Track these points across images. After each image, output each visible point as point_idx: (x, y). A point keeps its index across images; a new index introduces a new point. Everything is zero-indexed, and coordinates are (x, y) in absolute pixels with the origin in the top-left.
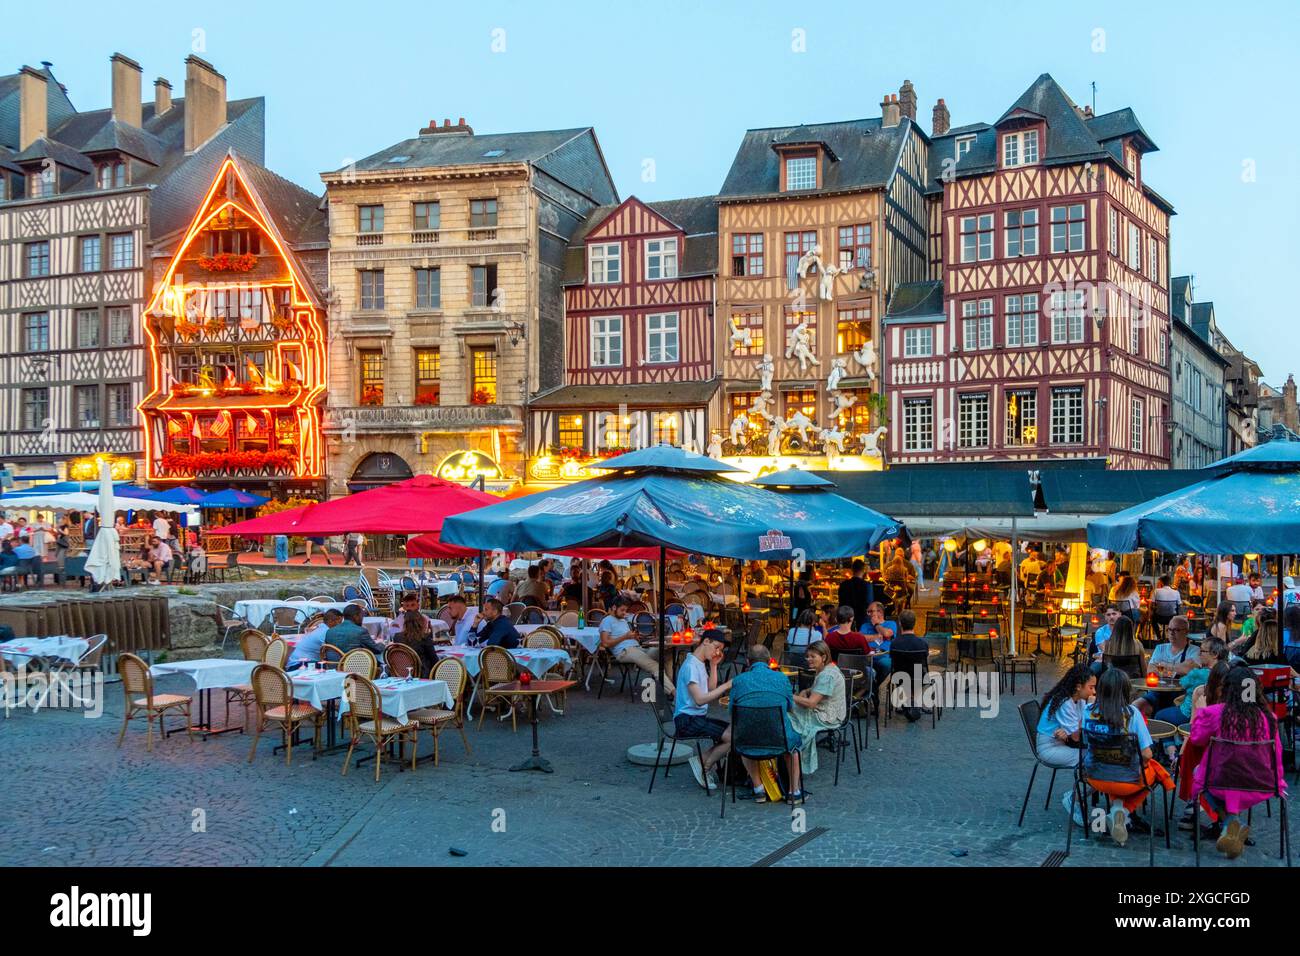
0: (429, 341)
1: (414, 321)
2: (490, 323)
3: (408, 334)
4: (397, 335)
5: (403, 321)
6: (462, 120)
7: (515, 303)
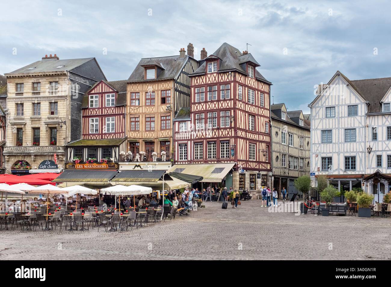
0: (37, 126)
1: (33, 120)
2: (55, 120)
3: (31, 124)
4: (27, 124)
5: (29, 120)
6: (55, 55)
7: (63, 114)
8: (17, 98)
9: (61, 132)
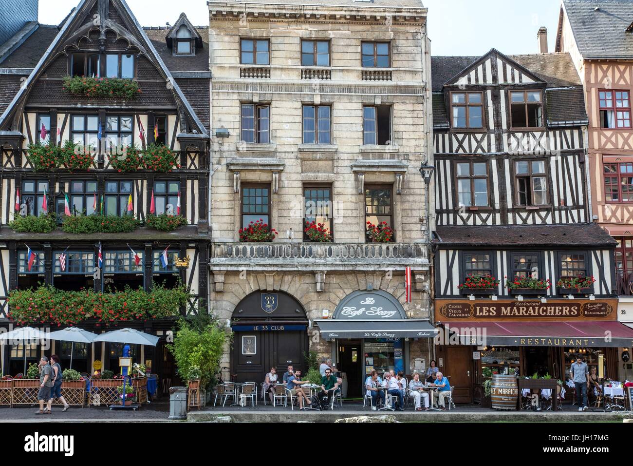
0: (322, 177)
1: (306, 156)
3: (299, 169)
4: (287, 169)
5: (292, 156)
7: (413, 143)
8: (247, 86)
9: (411, 198)
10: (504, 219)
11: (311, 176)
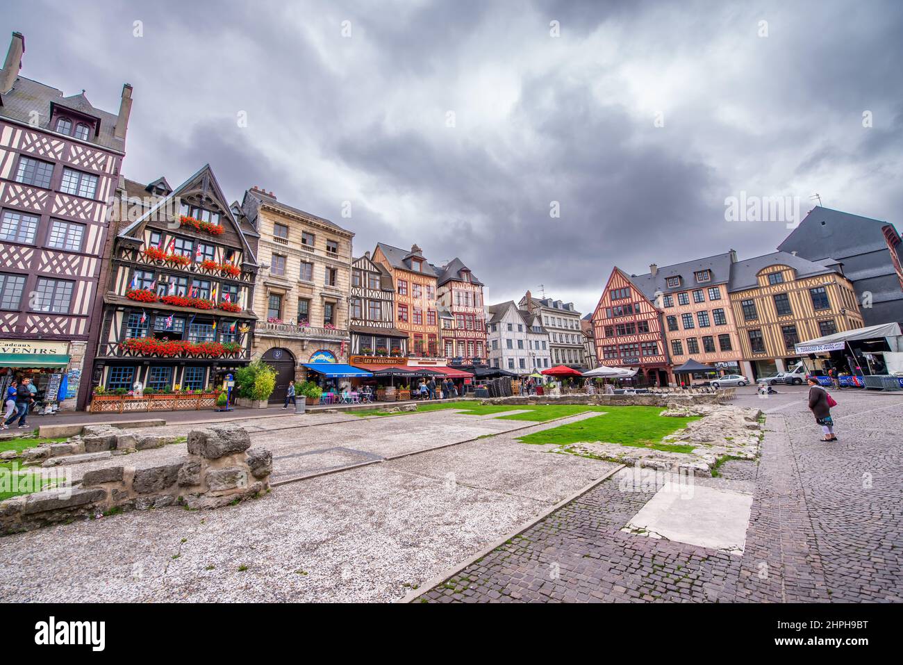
0: (307, 296)
1: (301, 285)
2: (334, 293)
6: (264, 190)
7: (344, 287)
8: (276, 245)
9: (342, 311)
10: (365, 324)
11: (303, 295)
